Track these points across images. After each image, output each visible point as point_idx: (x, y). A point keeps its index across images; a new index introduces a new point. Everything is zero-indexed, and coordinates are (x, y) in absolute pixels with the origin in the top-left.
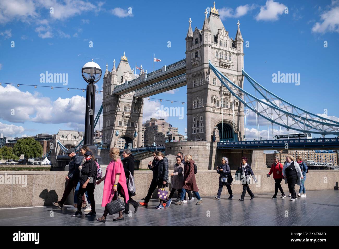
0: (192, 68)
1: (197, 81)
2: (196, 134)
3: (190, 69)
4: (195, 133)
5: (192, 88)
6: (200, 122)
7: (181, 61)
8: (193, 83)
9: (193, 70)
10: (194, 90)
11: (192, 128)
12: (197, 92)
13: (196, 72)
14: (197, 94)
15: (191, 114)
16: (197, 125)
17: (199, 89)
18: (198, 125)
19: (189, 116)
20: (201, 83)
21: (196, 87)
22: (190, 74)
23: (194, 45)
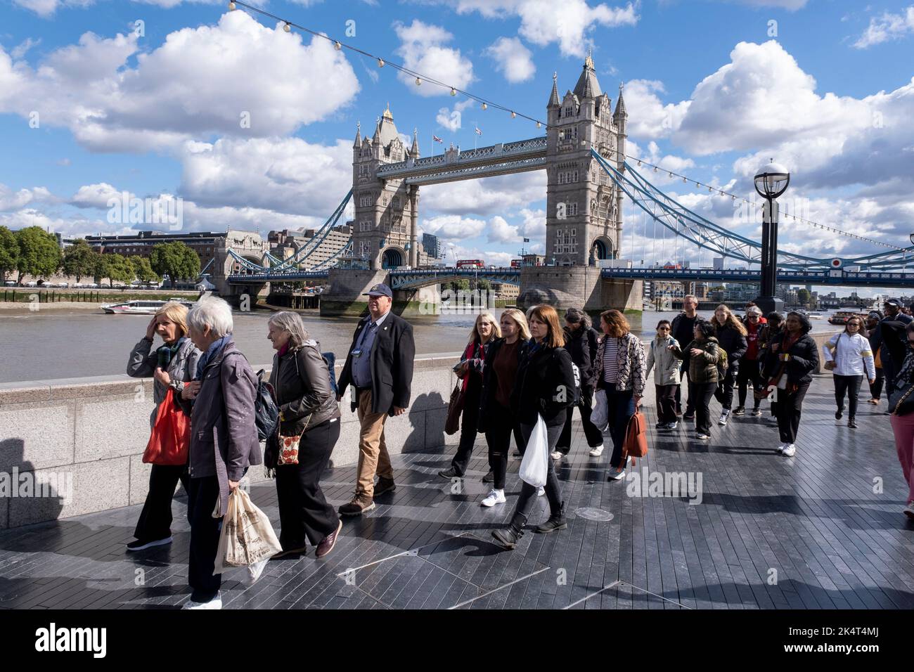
0: (559, 154)
1: (567, 174)
2: (562, 255)
3: (555, 155)
4: (561, 253)
5: (557, 185)
6: (571, 237)
7: (535, 140)
8: (559, 178)
9: (560, 158)
10: (560, 188)
11: (555, 245)
12: (566, 191)
13: (566, 160)
14: (567, 195)
15: (554, 225)
16: (564, 242)
17: (570, 187)
18: (567, 241)
19: (551, 227)
20: (574, 179)
21: (564, 184)
22: (555, 162)
23: (563, 118)
